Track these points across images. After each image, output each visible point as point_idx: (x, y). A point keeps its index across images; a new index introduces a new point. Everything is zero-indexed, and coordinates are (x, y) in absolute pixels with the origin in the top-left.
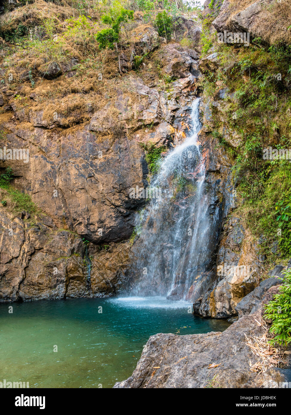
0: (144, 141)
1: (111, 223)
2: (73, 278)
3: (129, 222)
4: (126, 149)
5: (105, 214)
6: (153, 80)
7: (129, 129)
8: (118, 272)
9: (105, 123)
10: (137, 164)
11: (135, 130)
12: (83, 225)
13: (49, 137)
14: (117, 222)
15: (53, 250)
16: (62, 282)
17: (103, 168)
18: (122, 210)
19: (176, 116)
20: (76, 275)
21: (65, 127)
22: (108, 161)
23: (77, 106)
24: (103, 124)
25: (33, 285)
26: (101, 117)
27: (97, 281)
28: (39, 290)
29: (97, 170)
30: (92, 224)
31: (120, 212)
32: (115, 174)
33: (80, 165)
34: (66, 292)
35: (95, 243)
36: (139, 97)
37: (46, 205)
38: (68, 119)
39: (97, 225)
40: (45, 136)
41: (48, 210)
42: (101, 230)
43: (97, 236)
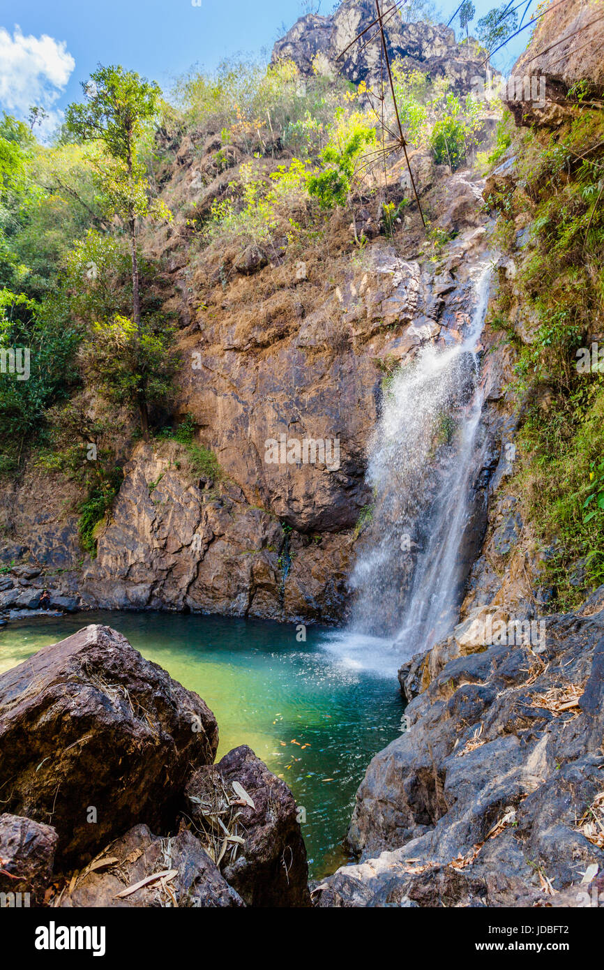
0: (381, 356)
1: (323, 499)
2: (262, 586)
3: (354, 498)
4: (350, 373)
5: (314, 485)
6: (417, 245)
7: (357, 336)
8: (327, 584)
9: (321, 331)
10: (367, 397)
11: (365, 339)
12: (283, 500)
13: (245, 364)
14: (333, 498)
15: (236, 538)
16: (244, 589)
17: (313, 407)
18: (341, 478)
19: (447, 302)
20: (265, 581)
21: (265, 345)
22: (322, 395)
23: (280, 310)
24: (316, 334)
25: (207, 590)
26: (315, 322)
27: (293, 595)
28: (213, 598)
29: (304, 411)
30: (295, 500)
31: (338, 481)
32: (332, 415)
33: (281, 404)
34: (250, 606)
35: (301, 531)
36: (378, 278)
37: (235, 468)
38: (268, 332)
39: (302, 501)
40: (238, 363)
41: (237, 476)
42: (309, 510)
43: (302, 520)
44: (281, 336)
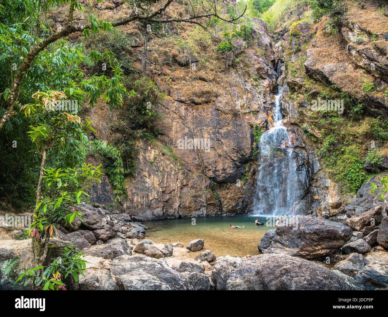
0: (251, 122)
1: (230, 171)
3: (241, 171)
5: (226, 165)
7: (242, 112)
9: (227, 106)
10: (248, 136)
12: (211, 171)
14: (234, 170)
18: (238, 163)
21: (199, 104)
22: (229, 131)
24: (225, 107)
30: (218, 171)
31: (236, 165)
33: (211, 132)
35: (218, 183)
37: (185, 156)
38: (201, 99)
39: (221, 171)
41: (186, 159)
42: (224, 175)
43: (220, 179)
44: (207, 102)
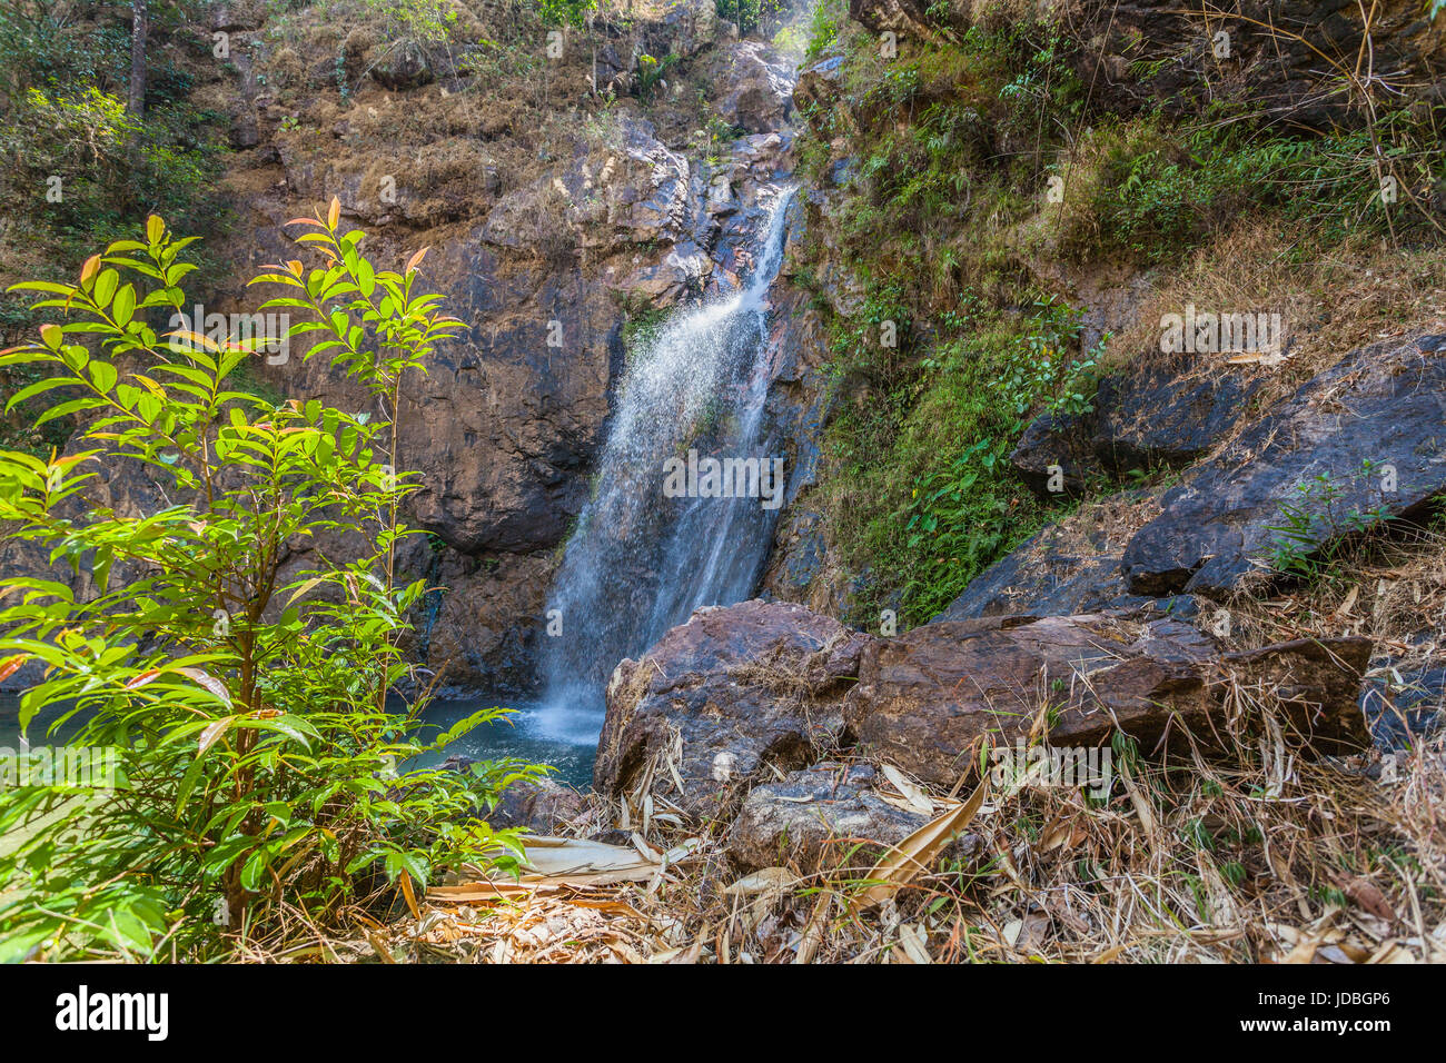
0: (625, 286)
1: (508, 500)
3: (560, 502)
4: (573, 304)
5: (495, 474)
7: (588, 248)
8: (506, 634)
9: (527, 225)
10: (597, 347)
11: (602, 255)
12: (433, 497)
14: (525, 498)
17: (503, 348)
18: (542, 468)
19: (724, 230)
21: (419, 225)
22: (521, 331)
23: (456, 170)
24: (519, 229)
26: (519, 208)
27: (445, 653)
29: (487, 353)
30: (457, 497)
31: (537, 472)
32: (536, 367)
35: (461, 549)
36: (630, 165)
38: (429, 203)
39: (470, 500)
42: (481, 515)
43: (467, 532)
44: (452, 217)
